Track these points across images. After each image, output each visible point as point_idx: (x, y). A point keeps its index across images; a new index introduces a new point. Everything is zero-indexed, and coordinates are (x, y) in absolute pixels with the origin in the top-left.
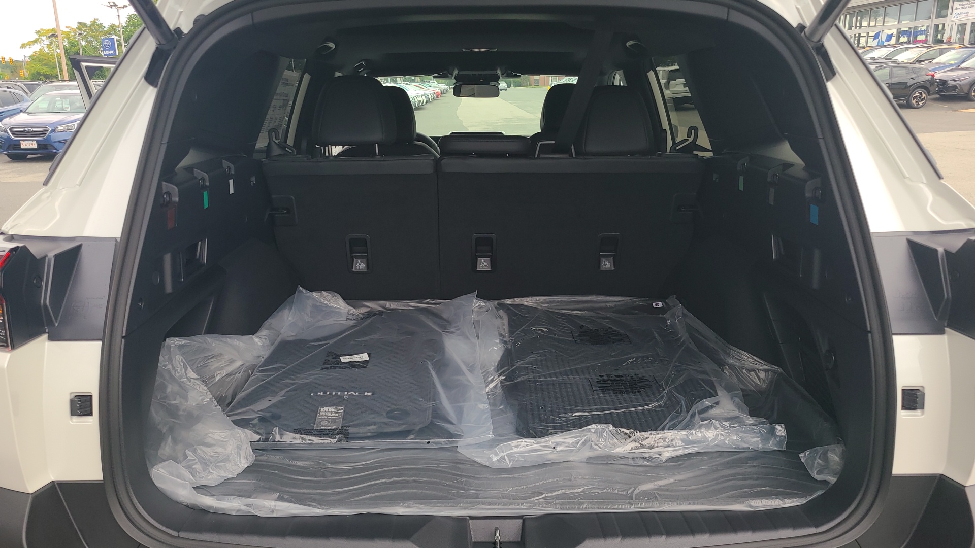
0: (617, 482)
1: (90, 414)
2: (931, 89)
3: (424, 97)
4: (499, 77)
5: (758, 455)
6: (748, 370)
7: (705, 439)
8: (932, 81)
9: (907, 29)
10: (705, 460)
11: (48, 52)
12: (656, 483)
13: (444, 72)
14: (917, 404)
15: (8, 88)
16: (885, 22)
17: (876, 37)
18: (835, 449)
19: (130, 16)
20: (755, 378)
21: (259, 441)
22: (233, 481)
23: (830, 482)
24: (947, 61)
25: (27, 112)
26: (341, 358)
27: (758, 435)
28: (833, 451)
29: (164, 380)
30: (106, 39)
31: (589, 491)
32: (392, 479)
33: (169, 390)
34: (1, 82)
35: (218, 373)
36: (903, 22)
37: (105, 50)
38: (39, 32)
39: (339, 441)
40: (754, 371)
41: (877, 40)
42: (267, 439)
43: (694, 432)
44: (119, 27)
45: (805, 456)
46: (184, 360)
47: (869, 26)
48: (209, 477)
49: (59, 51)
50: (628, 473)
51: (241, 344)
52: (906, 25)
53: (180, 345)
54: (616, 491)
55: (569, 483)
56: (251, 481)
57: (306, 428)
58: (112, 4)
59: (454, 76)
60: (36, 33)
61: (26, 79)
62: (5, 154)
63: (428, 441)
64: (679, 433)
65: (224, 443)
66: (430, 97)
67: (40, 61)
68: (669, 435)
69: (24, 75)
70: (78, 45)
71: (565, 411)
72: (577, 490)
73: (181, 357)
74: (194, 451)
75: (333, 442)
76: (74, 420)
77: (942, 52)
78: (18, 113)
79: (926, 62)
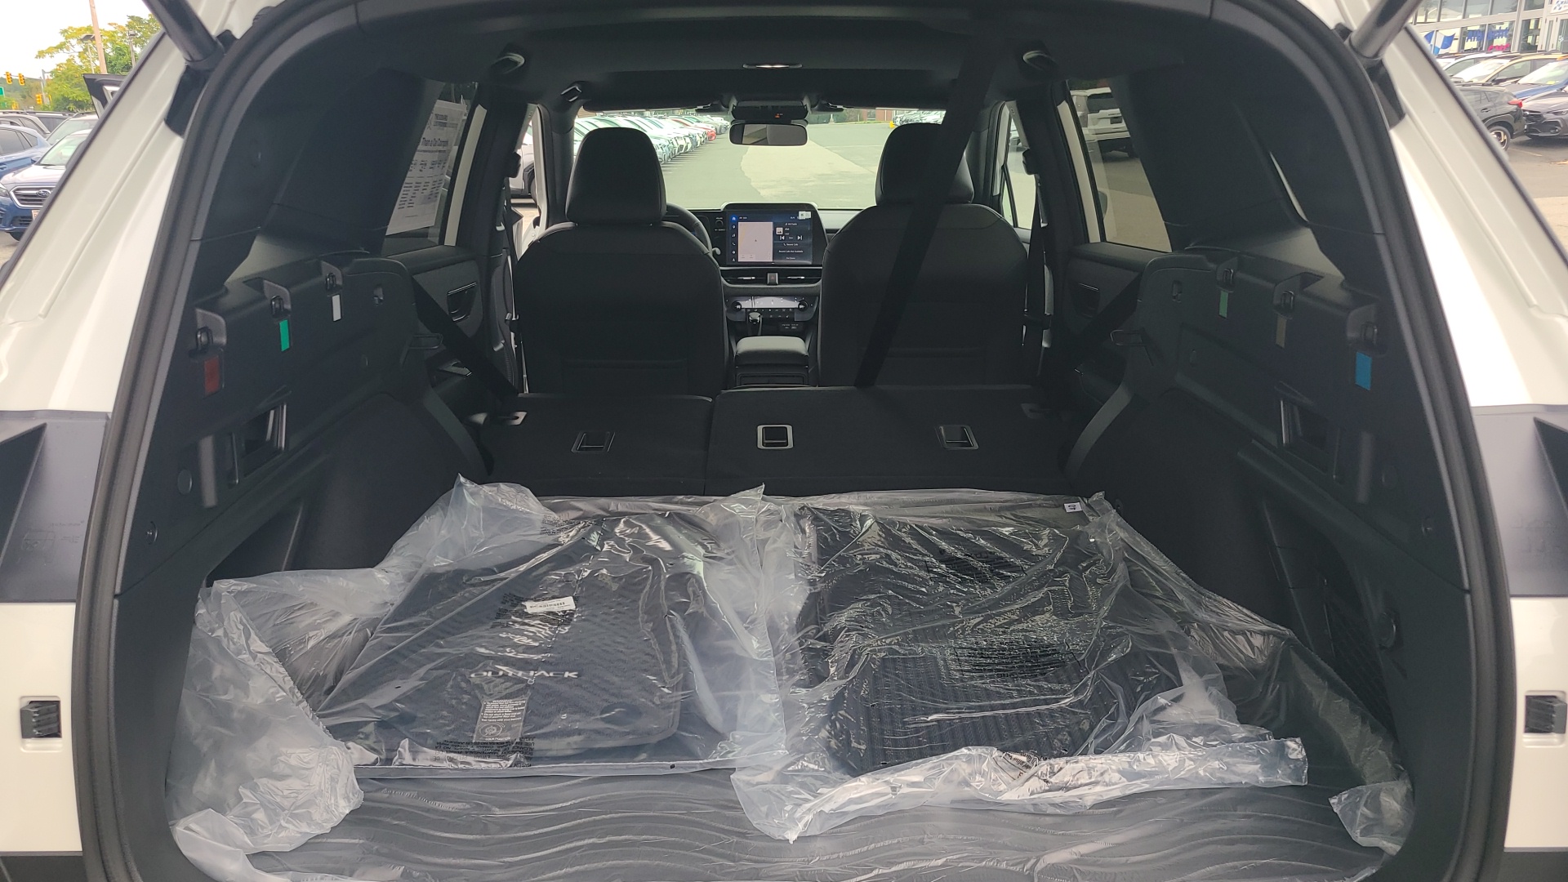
0: (1005, 847)
1: (57, 734)
2: (1516, 126)
3: (688, 140)
4: (807, 112)
5: (1253, 795)
6: (1234, 632)
7: (1161, 769)
8: (1518, 114)
9: (1477, 28)
10: (1160, 805)
11: (81, 64)
12: (1074, 849)
13: (715, 103)
14: (1553, 723)
15: (12, 123)
16: (1442, 16)
18: (1393, 790)
20: (1244, 646)
21: (374, 764)
22: (324, 840)
23: (1386, 850)
24: (1540, 80)
25: (42, 163)
26: (528, 604)
27: (1256, 759)
28: (1390, 792)
29: (209, 656)
31: (956, 864)
32: (607, 839)
33: (216, 673)
34: (1, 114)
35: (311, 634)
36: (1471, 16)
38: (66, 31)
39: (516, 764)
40: (1244, 634)
42: (389, 761)
43: (1141, 755)
45: (1340, 801)
46: (244, 621)
48: (280, 836)
49: (97, 63)
50: (1023, 829)
51: (352, 585)
52: (1476, 21)
53: (239, 592)
54: (1004, 865)
55: (919, 848)
56: (356, 841)
57: (459, 741)
59: (731, 109)
60: (62, 33)
61: (45, 108)
62: (7, 232)
63: (672, 763)
64: (1116, 759)
65: (307, 772)
66: (698, 138)
67: (68, 79)
68: (1099, 762)
69: (43, 102)
70: (129, 53)
71: (915, 711)
72: (934, 863)
73: (239, 615)
74: (254, 789)
75: (503, 765)
76: (28, 745)
77: (1534, 66)
78: (29, 165)
79: (1509, 82)
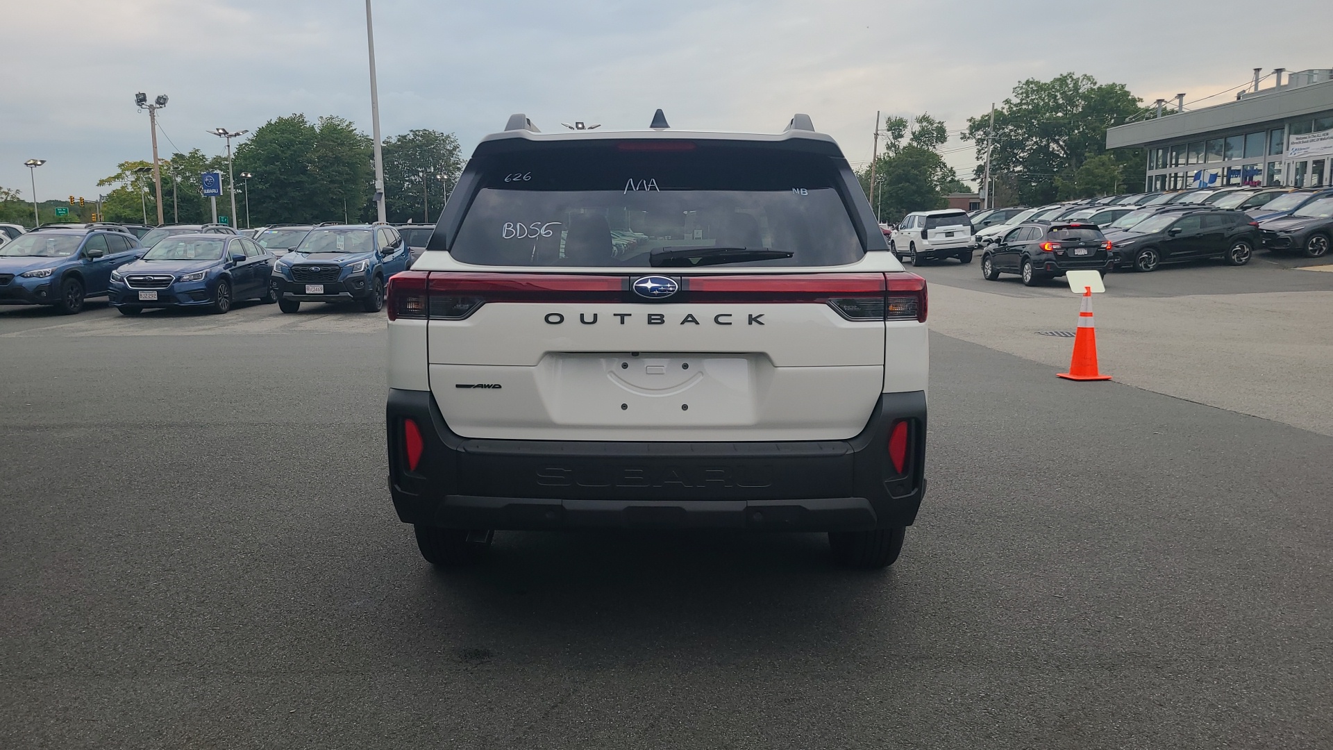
2: (1256, 241)
8: (1256, 232)
9: (1239, 168)
11: (133, 190)
16: (1207, 159)
17: (1197, 177)
19: (241, 145)
24: (1277, 207)
25: (145, 258)
30: (209, 174)
36: (1233, 159)
37: (206, 188)
38: (123, 165)
41: (1199, 181)
44: (226, 159)
47: (1188, 164)
52: (1237, 163)
58: (221, 131)
60: (119, 166)
62: (118, 307)
67: (122, 201)
70: (172, 182)
77: (1273, 196)
78: (135, 260)
79: (1253, 209)
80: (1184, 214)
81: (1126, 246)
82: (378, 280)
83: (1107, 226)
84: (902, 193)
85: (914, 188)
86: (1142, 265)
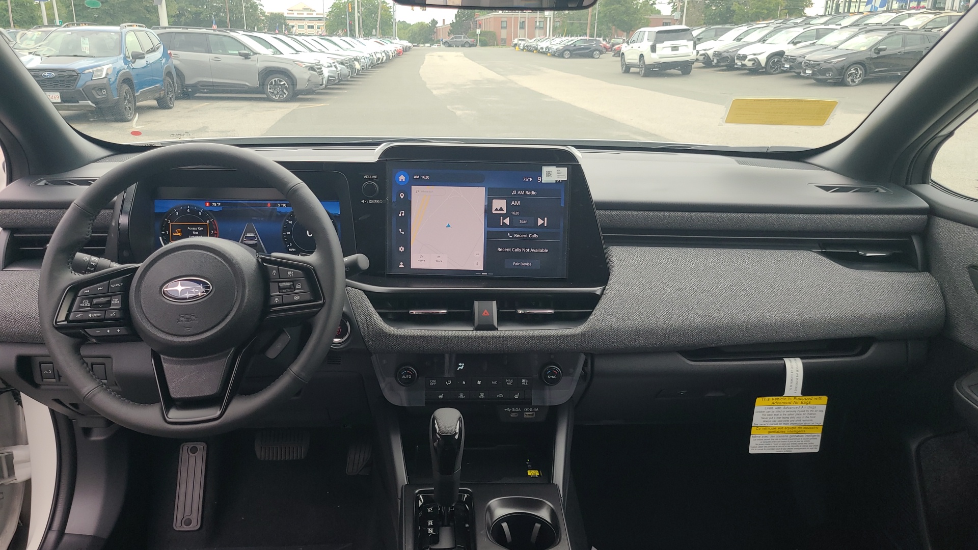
3: (383, 54)
17: (869, 2)
41: (871, 5)
66: (391, 54)
80: (889, 34)
81: (837, 62)
82: (126, 87)
83: (813, 43)
84: (614, 13)
85: (623, 9)
86: (849, 80)
